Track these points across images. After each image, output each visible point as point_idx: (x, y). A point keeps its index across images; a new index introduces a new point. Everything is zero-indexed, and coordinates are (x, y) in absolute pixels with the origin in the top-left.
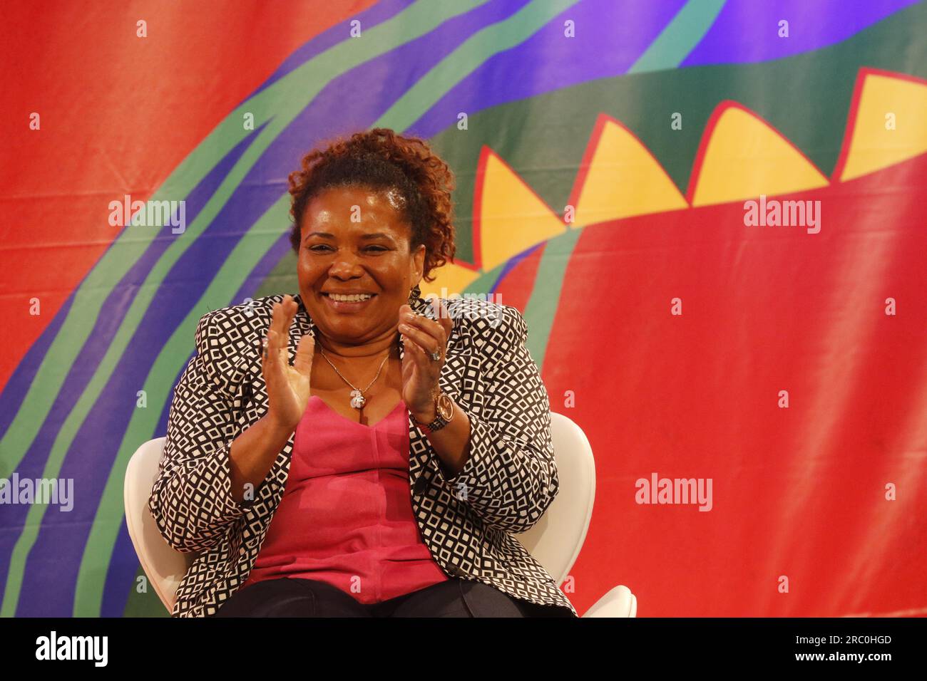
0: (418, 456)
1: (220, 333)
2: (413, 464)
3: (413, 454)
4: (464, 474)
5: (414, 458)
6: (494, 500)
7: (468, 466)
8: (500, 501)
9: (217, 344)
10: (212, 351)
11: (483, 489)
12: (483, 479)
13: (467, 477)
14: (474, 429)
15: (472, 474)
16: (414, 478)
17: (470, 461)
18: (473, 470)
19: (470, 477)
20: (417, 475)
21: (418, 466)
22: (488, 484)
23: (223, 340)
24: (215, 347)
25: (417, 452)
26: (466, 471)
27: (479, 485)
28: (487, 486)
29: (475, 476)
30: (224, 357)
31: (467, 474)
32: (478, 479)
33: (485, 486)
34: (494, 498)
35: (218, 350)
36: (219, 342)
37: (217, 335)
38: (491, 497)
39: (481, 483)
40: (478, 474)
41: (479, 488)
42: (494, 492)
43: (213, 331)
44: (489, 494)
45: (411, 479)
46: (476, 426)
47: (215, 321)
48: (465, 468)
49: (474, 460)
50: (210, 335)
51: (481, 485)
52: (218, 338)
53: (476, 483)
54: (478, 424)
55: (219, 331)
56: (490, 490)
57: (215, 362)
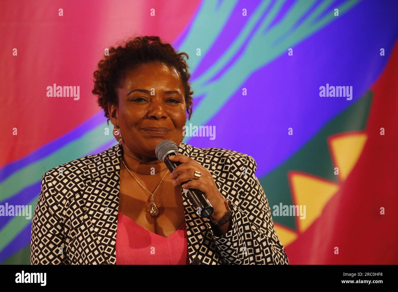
0: (194, 246)
1: (52, 179)
2: (191, 250)
3: (190, 245)
4: (225, 237)
5: (191, 247)
6: (237, 260)
7: (229, 234)
8: (241, 262)
9: (52, 185)
10: (50, 190)
11: (233, 251)
12: (235, 244)
13: (226, 240)
14: (234, 213)
15: (229, 239)
16: (192, 259)
17: (231, 231)
18: (231, 238)
19: (228, 241)
20: (194, 257)
21: (194, 251)
22: (237, 249)
23: (54, 182)
24: (51, 187)
25: (192, 243)
26: (227, 236)
27: (231, 247)
28: (236, 250)
29: (231, 241)
30: (57, 192)
31: (227, 238)
32: (232, 243)
33: (235, 249)
34: (238, 258)
35: (53, 188)
36: (53, 184)
37: (50, 180)
38: (236, 257)
39: (233, 247)
40: (233, 240)
41: (231, 249)
42: (239, 255)
43: (48, 179)
44: (235, 254)
45: (190, 260)
46: (236, 212)
47: (48, 173)
48: (227, 234)
49: (233, 232)
50: (47, 181)
51: (233, 248)
52: (51, 182)
53: (230, 245)
54: (237, 211)
55: (51, 178)
56: (237, 253)
57: (53, 196)
